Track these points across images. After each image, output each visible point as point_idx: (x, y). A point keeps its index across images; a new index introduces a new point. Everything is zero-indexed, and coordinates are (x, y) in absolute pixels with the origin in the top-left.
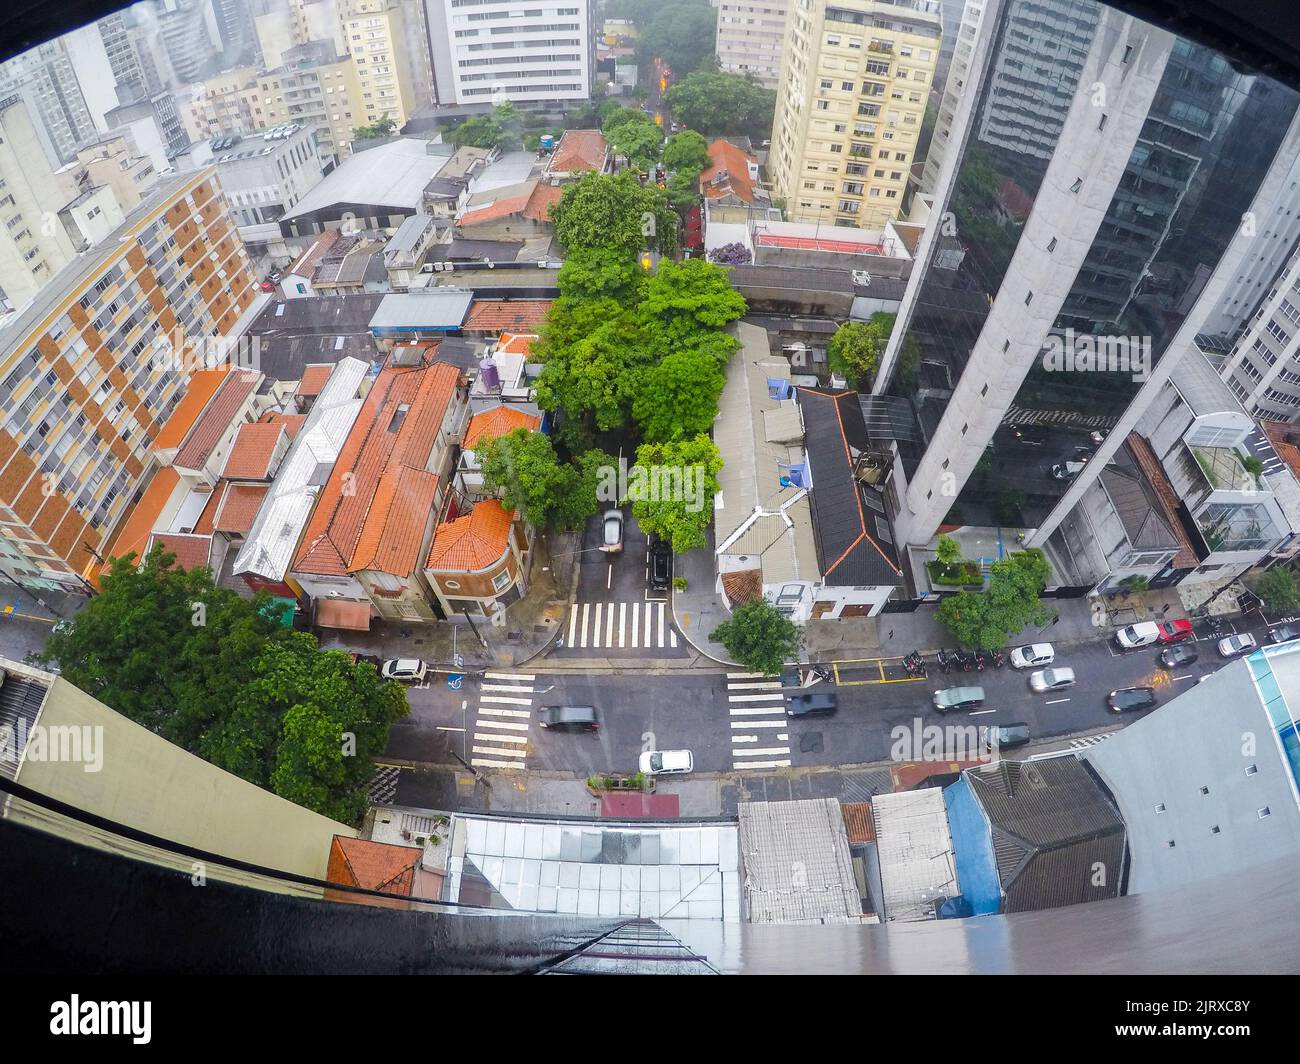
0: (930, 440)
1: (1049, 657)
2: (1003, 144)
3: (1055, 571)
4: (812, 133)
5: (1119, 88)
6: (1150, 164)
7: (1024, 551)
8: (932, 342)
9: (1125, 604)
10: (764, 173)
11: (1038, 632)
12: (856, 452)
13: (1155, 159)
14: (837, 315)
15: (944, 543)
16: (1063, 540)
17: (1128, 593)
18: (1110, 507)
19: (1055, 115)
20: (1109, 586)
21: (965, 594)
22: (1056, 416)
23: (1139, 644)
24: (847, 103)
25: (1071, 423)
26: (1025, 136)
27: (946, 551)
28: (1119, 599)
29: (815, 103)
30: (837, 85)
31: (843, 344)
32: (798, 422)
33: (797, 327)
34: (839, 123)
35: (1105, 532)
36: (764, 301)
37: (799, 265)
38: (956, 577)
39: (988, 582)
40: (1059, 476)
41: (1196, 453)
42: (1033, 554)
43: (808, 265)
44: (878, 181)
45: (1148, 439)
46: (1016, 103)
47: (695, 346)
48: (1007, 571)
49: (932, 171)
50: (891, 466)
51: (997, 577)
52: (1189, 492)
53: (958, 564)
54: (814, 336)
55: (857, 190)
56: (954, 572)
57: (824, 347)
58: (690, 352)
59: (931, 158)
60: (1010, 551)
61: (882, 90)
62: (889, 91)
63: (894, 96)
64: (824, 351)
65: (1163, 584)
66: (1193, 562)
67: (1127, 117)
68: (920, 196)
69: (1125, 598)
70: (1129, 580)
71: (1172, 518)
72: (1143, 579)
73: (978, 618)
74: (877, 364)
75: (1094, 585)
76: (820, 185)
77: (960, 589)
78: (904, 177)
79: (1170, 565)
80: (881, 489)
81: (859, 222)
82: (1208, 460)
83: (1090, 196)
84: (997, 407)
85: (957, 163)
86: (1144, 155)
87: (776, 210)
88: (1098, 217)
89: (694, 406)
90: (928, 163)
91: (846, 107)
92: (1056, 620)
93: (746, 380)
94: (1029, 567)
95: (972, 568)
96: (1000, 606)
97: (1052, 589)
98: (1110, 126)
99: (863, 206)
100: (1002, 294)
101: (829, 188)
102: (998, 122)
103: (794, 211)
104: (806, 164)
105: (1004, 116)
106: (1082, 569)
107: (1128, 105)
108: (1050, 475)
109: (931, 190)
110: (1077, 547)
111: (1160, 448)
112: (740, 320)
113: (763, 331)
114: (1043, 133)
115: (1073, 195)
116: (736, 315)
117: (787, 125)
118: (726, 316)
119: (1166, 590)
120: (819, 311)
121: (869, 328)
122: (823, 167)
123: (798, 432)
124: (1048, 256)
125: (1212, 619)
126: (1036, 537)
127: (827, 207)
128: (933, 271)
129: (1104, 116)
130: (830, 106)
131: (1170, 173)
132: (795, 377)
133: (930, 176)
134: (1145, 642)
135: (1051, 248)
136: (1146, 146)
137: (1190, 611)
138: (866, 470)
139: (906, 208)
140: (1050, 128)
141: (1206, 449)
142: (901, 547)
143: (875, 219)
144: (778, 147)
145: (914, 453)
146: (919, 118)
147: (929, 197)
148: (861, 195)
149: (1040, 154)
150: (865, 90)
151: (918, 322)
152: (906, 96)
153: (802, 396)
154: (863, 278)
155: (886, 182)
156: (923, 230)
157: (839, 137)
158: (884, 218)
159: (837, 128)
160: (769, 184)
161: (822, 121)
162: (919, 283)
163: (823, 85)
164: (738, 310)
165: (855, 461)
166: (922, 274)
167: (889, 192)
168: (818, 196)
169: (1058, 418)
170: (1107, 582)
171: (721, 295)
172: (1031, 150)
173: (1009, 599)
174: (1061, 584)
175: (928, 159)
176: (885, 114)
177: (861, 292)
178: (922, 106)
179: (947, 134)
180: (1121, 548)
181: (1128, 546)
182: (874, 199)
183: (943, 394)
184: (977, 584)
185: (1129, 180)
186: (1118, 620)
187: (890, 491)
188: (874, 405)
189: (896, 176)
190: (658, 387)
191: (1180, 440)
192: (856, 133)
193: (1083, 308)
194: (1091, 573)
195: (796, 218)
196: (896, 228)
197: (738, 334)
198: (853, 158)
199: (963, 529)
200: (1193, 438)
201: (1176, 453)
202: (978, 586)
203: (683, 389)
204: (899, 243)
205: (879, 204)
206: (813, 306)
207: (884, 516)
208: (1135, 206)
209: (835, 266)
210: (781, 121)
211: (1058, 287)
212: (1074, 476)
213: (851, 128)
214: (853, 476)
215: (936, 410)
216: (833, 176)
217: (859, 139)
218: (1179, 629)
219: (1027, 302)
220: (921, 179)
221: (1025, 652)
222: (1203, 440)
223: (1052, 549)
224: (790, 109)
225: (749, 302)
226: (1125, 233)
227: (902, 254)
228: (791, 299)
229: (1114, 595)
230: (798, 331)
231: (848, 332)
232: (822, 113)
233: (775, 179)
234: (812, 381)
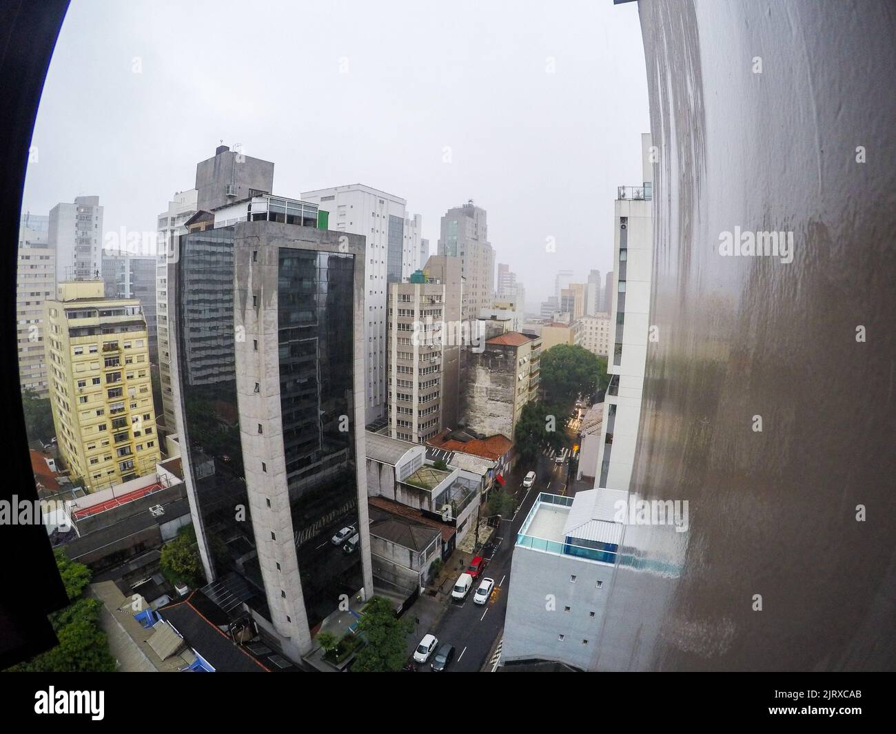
0: (264, 587)
1: (434, 641)
2: (205, 382)
3: (392, 599)
4: (82, 423)
5: (257, 321)
6: (292, 354)
7: (367, 604)
8: (224, 527)
9: (441, 579)
10: (60, 463)
11: (416, 635)
12: (225, 627)
13: (294, 350)
14: (155, 545)
15: (321, 639)
16: (381, 580)
17: (437, 574)
18: (389, 544)
19: (228, 351)
20: (425, 580)
21: (360, 655)
22: (324, 521)
23: (467, 590)
24: (99, 393)
25: (334, 519)
26: (215, 371)
27: (326, 642)
28: (436, 581)
29: (78, 399)
30: (89, 382)
31: (170, 562)
32: (174, 634)
33: (133, 568)
34: (99, 409)
35: (399, 557)
36: (100, 561)
37: (112, 522)
38: (345, 650)
39: (364, 637)
40: (351, 550)
41: (409, 482)
42: (373, 601)
43: (119, 519)
44: (139, 439)
45: (380, 495)
46: (203, 353)
47: (69, 620)
48: (368, 622)
49: (170, 418)
50: (253, 620)
51: (366, 630)
52: (421, 503)
53: (340, 643)
54: (148, 568)
55: (128, 451)
56: (342, 649)
57: (159, 571)
58: (68, 626)
59: (166, 409)
60: (360, 611)
61: (119, 376)
62: (124, 375)
63: (128, 377)
64: (160, 575)
65: (450, 552)
66: (452, 530)
67: (267, 336)
68: (170, 438)
69: (439, 577)
70: (432, 566)
71: (424, 521)
72: (437, 561)
73: (379, 660)
74: (200, 562)
75: (418, 587)
76: (101, 458)
77: (354, 655)
78: (154, 430)
79: (443, 543)
80: (257, 639)
81: (139, 473)
82: (417, 480)
83: (267, 390)
84: (288, 541)
85: (182, 407)
86: (286, 351)
87: (79, 488)
88: (277, 399)
89: (95, 667)
90: (165, 414)
91: (99, 396)
92: (418, 621)
93: (120, 625)
94: (377, 610)
95: (349, 637)
96: (383, 643)
97: (400, 609)
98: (261, 346)
99: (136, 460)
100: (247, 473)
101: (108, 458)
102: (197, 369)
103: (91, 484)
104: (86, 447)
105: (198, 364)
106: (405, 585)
107: (265, 329)
108: (346, 554)
109: (174, 431)
110: (391, 577)
111: (390, 495)
112: (90, 583)
113: (111, 583)
114: (225, 365)
115: (257, 394)
116: (85, 581)
117: (64, 423)
118: (79, 585)
119: (454, 554)
120: (141, 548)
121: (180, 542)
122: (98, 444)
123: (178, 640)
124: (261, 437)
125: (486, 544)
126: (367, 591)
127: (113, 472)
128: (199, 483)
129: (255, 341)
130: (89, 398)
131: (305, 353)
132: (152, 604)
133: (170, 422)
134: (469, 585)
135: (260, 431)
136: (285, 346)
137: (473, 552)
138: (239, 634)
139: (164, 450)
140: (228, 359)
141: (412, 477)
142: (300, 662)
143: (147, 466)
144: (63, 441)
145: (259, 601)
146: (149, 386)
147: (174, 436)
148: (131, 453)
149: (228, 378)
150: (109, 380)
151: (207, 520)
152: (136, 375)
153: (165, 614)
154: (158, 511)
155: (145, 438)
156: (180, 460)
157: (102, 418)
158: (153, 463)
159: (99, 413)
160: (66, 471)
161: (87, 412)
162: (195, 495)
163: (80, 385)
164: (86, 577)
165: (228, 633)
166: (194, 489)
167: (148, 444)
168: (103, 466)
169: (326, 521)
170: (422, 579)
171: (68, 571)
172: (223, 378)
173: (384, 634)
174: (401, 602)
175: (165, 412)
176: (126, 392)
177: (162, 520)
178: (148, 378)
179: (170, 390)
180: (413, 558)
181: (416, 553)
182: (141, 453)
183: (252, 555)
184: (360, 644)
185: (284, 369)
186: (446, 590)
187: (265, 636)
188: (215, 590)
189: (148, 431)
190: (61, 666)
191: (396, 483)
192: (113, 412)
193: (298, 453)
194: (411, 582)
195: (95, 489)
196: (162, 465)
197: (95, 594)
198: (116, 430)
199: (325, 622)
200: (401, 477)
201: (399, 491)
202: (361, 644)
203: (79, 658)
204: (170, 476)
205: (145, 454)
206: (135, 547)
207: (274, 653)
208: (296, 380)
209: (136, 511)
210: (60, 419)
211: (277, 451)
212: (358, 544)
213: (107, 410)
214: (235, 644)
215: (254, 566)
216: (108, 448)
217: (115, 415)
218: (478, 564)
219: (265, 470)
220: (165, 426)
221: (420, 652)
222: (407, 473)
223: (381, 590)
224: (63, 409)
225: (90, 566)
226: (297, 399)
227: (175, 481)
228: (118, 549)
229: (432, 581)
230: (136, 570)
231: (168, 552)
232: (83, 406)
233: (69, 465)
234: (164, 600)
